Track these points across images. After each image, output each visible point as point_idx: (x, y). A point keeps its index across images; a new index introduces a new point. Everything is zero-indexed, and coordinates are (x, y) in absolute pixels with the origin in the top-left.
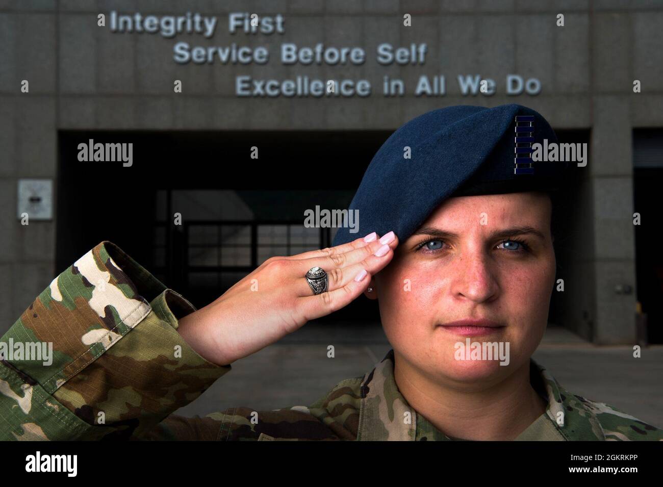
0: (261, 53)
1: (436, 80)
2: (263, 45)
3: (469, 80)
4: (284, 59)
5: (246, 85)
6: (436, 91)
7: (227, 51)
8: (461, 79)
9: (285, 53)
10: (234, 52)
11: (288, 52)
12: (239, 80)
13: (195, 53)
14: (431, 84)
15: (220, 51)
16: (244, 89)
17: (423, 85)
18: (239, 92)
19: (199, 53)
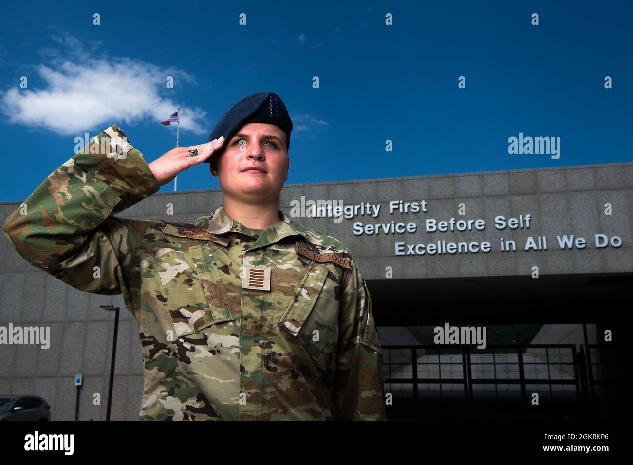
0: (411, 226)
1: (540, 238)
2: (413, 221)
3: (565, 238)
4: (428, 229)
5: (402, 248)
6: (540, 248)
7: (388, 226)
8: (558, 237)
9: (428, 225)
10: (393, 226)
11: (430, 224)
12: (397, 244)
13: (366, 228)
14: (536, 242)
15: (384, 226)
16: (400, 251)
17: (530, 243)
18: (397, 253)
19: (369, 228)
